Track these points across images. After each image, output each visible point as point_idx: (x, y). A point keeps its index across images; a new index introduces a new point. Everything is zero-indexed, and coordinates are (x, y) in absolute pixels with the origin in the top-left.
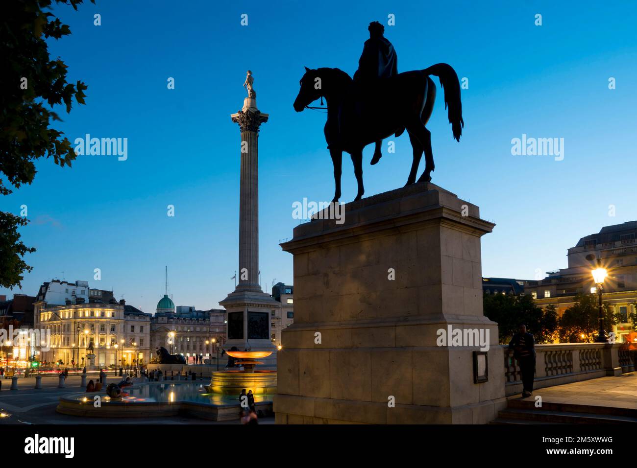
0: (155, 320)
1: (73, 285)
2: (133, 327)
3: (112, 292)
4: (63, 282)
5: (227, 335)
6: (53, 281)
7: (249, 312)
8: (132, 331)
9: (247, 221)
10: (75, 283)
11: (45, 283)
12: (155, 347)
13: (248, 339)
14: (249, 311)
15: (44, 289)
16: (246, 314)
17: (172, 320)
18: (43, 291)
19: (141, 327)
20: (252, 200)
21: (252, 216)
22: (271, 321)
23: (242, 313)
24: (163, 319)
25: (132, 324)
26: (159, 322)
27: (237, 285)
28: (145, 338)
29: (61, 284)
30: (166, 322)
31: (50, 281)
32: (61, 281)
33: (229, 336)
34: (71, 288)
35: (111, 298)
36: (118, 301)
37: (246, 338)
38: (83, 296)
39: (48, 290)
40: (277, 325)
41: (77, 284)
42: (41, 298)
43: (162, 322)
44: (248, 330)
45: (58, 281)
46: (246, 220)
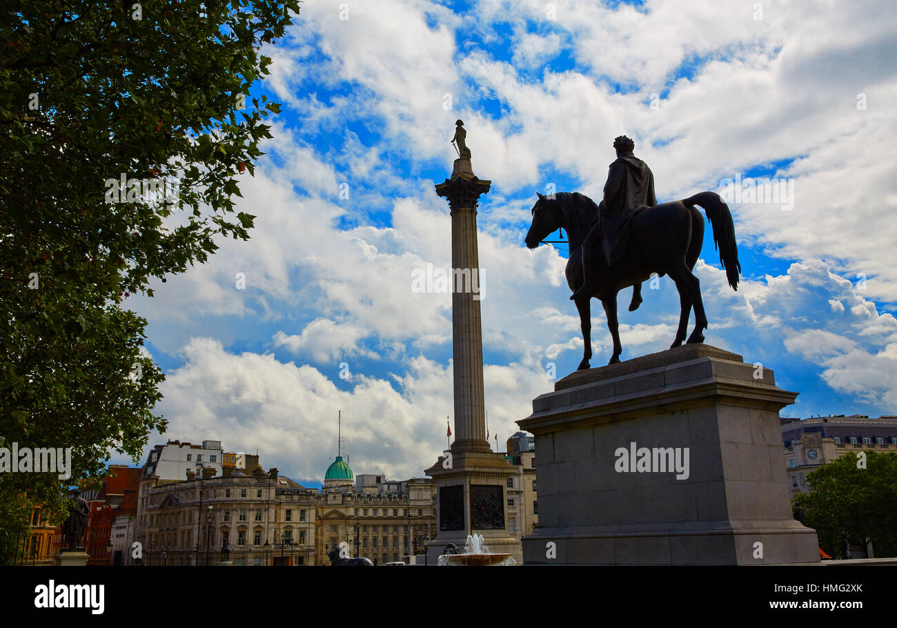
0: (322, 499)
1: (198, 447)
2: (289, 512)
3: (257, 457)
4: (184, 444)
5: (438, 521)
6: (170, 443)
7: (472, 486)
8: (288, 519)
9: (464, 342)
10: (201, 444)
11: (156, 446)
12: (322, 545)
13: (471, 529)
14: (472, 483)
15: (155, 455)
16: (467, 489)
17: (349, 499)
18: (153, 461)
19: (302, 511)
20: (471, 310)
21: (471, 334)
22: (506, 497)
23: (461, 487)
24: (335, 497)
25: (288, 508)
26: (329, 503)
27: (451, 443)
28: (308, 530)
29: (181, 446)
30: (340, 502)
31: (164, 443)
32: (181, 443)
33: (442, 524)
34: (195, 453)
35: (256, 467)
36: (266, 470)
37: (469, 528)
38: (213, 466)
39: (161, 459)
40: (517, 502)
41: (204, 446)
42: (150, 470)
43: (334, 502)
44: (471, 514)
45: (177, 443)
46: (462, 341)
